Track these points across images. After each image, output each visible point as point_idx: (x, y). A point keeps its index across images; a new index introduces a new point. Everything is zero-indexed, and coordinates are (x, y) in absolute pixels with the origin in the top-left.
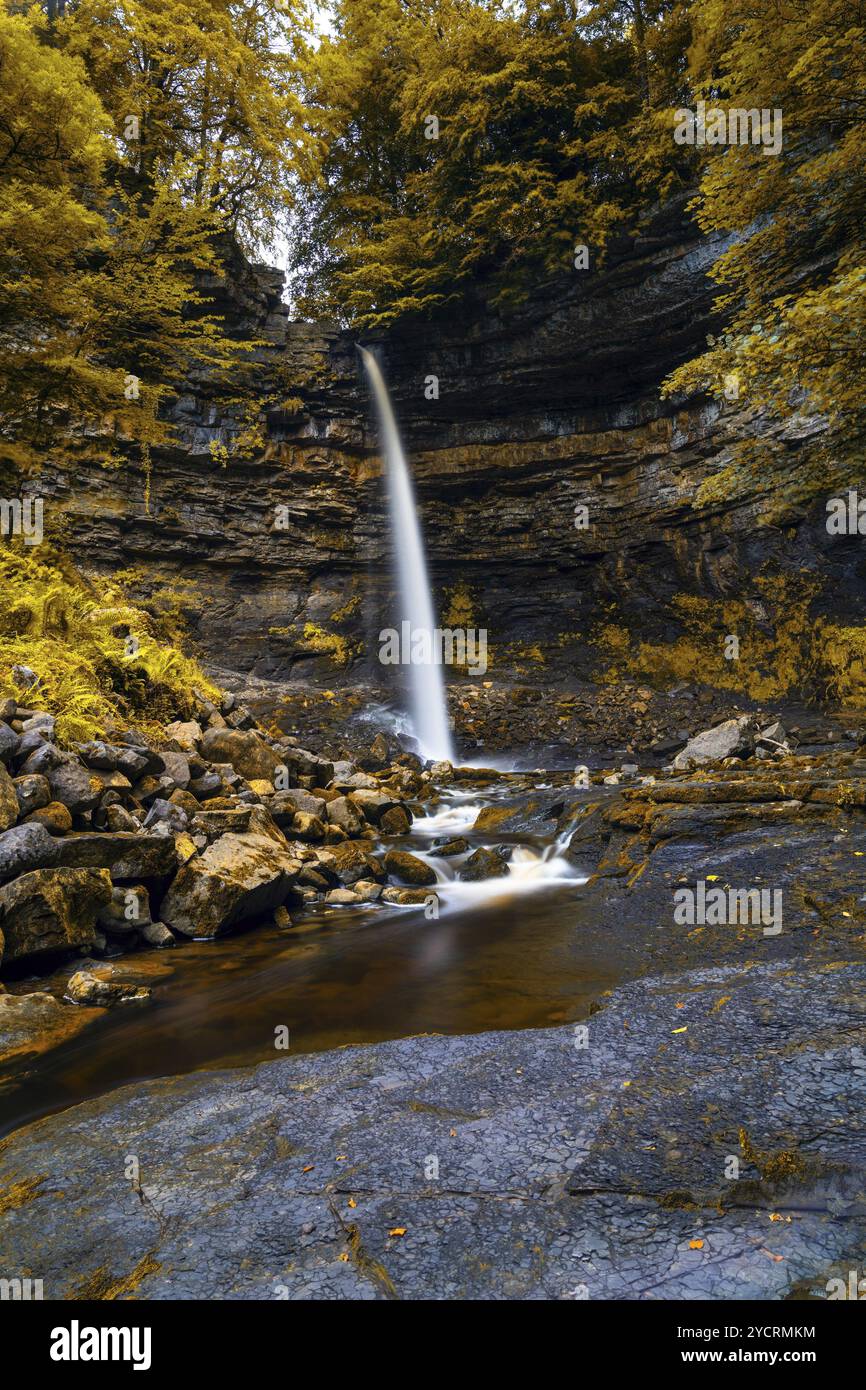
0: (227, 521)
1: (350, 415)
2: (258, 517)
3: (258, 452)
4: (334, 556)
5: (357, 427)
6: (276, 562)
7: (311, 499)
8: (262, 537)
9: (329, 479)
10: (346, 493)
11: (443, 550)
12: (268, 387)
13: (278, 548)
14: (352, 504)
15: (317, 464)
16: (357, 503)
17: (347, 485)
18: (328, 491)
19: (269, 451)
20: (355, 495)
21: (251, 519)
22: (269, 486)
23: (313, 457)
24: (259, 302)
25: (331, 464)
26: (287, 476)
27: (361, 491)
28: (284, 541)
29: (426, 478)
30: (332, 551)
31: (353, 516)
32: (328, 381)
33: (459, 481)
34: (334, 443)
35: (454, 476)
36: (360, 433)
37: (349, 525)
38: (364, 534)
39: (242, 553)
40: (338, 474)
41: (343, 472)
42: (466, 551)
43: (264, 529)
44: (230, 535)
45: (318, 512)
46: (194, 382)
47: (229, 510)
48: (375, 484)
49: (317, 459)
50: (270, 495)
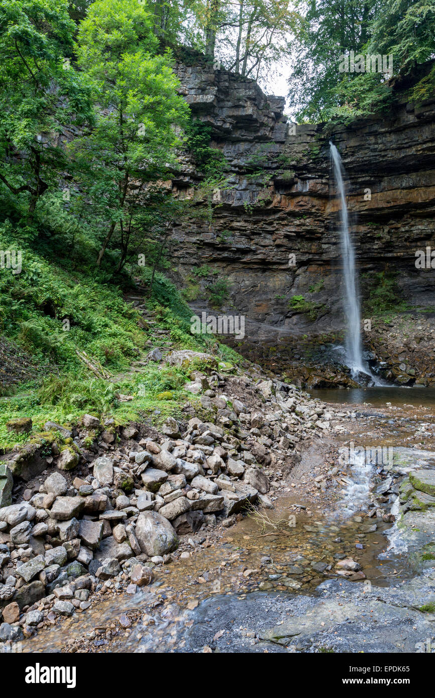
0: (252, 240)
1: (321, 177)
2: (269, 236)
3: (269, 202)
4: (311, 257)
5: (325, 184)
6: (278, 261)
7: (298, 225)
8: (271, 247)
9: (308, 214)
10: (318, 220)
11: (376, 251)
12: (275, 165)
13: (279, 253)
14: (322, 227)
15: (301, 206)
16: (325, 226)
17: (319, 216)
18: (307, 220)
19: (275, 201)
20: (323, 221)
21: (265, 238)
22: (275, 220)
23: (299, 202)
24: (271, 118)
25: (309, 206)
26: (285, 214)
27: (326, 219)
28: (283, 249)
29: (366, 210)
30: (310, 253)
31: (322, 233)
32: (308, 160)
33: (386, 211)
34: (312, 194)
35: (383, 209)
36: (327, 186)
37: (320, 239)
38: (328, 243)
39: (260, 257)
40: (313, 210)
41: (317, 210)
42: (390, 252)
43: (272, 243)
44: (253, 247)
45: (302, 232)
46: (235, 166)
47: (254, 234)
48: (335, 215)
49: (301, 203)
50: (275, 225)
